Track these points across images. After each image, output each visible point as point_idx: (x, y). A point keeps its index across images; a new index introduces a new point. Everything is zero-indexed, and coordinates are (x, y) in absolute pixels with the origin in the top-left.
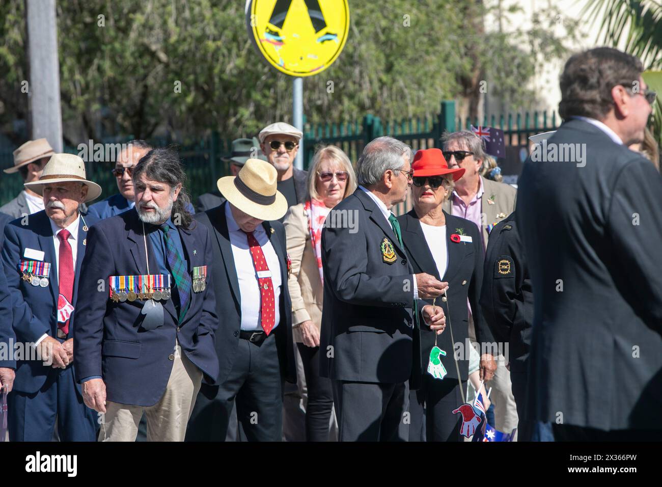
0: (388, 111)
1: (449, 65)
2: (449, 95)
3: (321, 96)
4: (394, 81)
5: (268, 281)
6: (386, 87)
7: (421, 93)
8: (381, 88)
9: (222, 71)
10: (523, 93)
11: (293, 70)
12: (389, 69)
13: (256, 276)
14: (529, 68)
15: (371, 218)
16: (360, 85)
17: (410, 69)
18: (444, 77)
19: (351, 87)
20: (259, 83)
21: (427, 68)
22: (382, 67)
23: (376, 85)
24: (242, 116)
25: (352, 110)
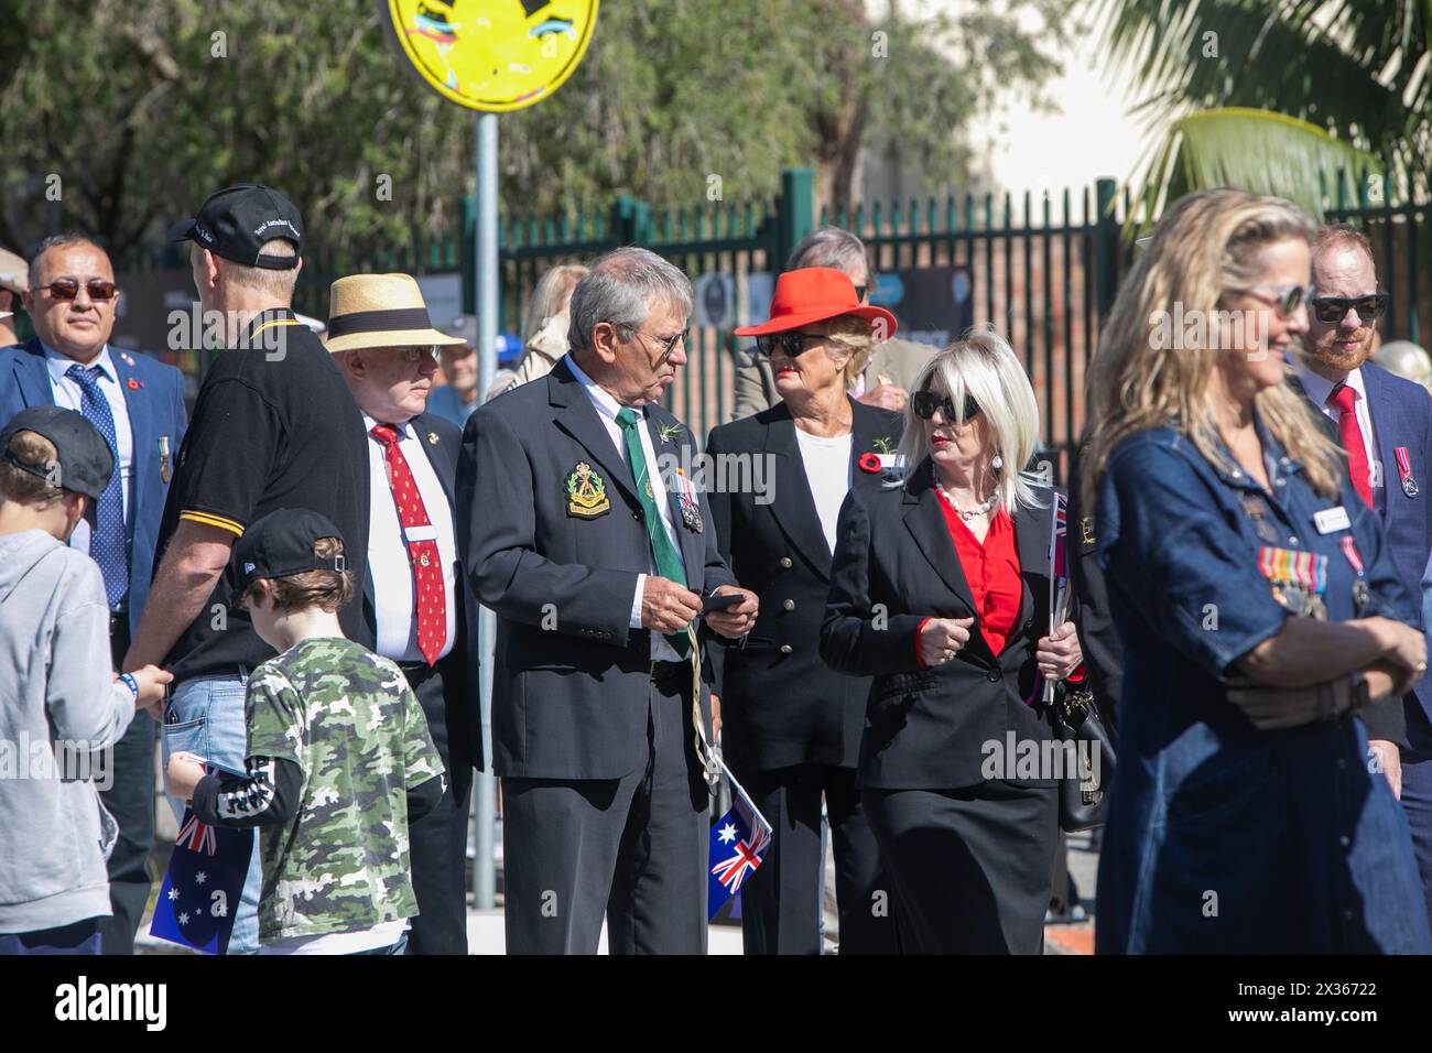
0: (662, 188)
1: (793, 90)
2: (793, 155)
3: (516, 157)
4: (675, 124)
5: (430, 547)
6: (658, 137)
7: (735, 150)
8: (647, 140)
9: (296, 100)
10: (950, 154)
11: (477, 97)
12: (665, 97)
13: (404, 537)
14: (963, 99)
15: (556, 422)
16: (602, 134)
17: (710, 98)
18: (783, 118)
19: (582, 138)
20: (380, 125)
21: (747, 98)
22: (650, 93)
23: (637, 133)
24: (342, 196)
25: (582, 188)
